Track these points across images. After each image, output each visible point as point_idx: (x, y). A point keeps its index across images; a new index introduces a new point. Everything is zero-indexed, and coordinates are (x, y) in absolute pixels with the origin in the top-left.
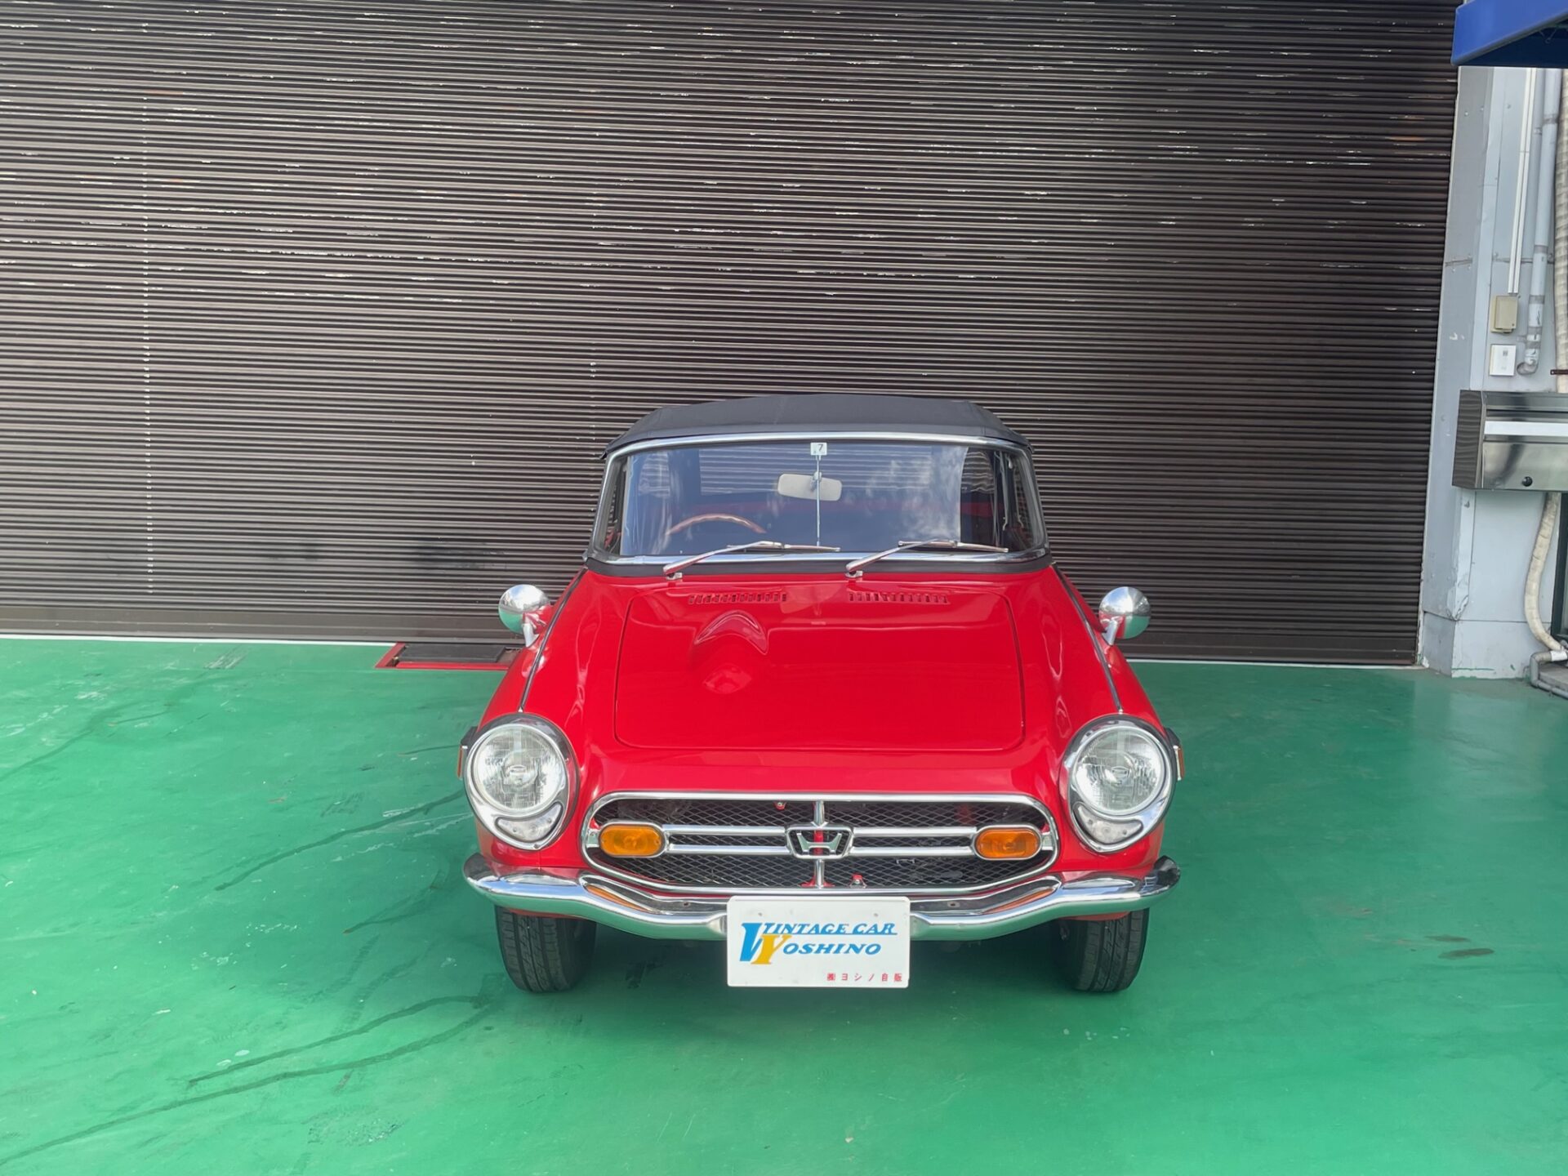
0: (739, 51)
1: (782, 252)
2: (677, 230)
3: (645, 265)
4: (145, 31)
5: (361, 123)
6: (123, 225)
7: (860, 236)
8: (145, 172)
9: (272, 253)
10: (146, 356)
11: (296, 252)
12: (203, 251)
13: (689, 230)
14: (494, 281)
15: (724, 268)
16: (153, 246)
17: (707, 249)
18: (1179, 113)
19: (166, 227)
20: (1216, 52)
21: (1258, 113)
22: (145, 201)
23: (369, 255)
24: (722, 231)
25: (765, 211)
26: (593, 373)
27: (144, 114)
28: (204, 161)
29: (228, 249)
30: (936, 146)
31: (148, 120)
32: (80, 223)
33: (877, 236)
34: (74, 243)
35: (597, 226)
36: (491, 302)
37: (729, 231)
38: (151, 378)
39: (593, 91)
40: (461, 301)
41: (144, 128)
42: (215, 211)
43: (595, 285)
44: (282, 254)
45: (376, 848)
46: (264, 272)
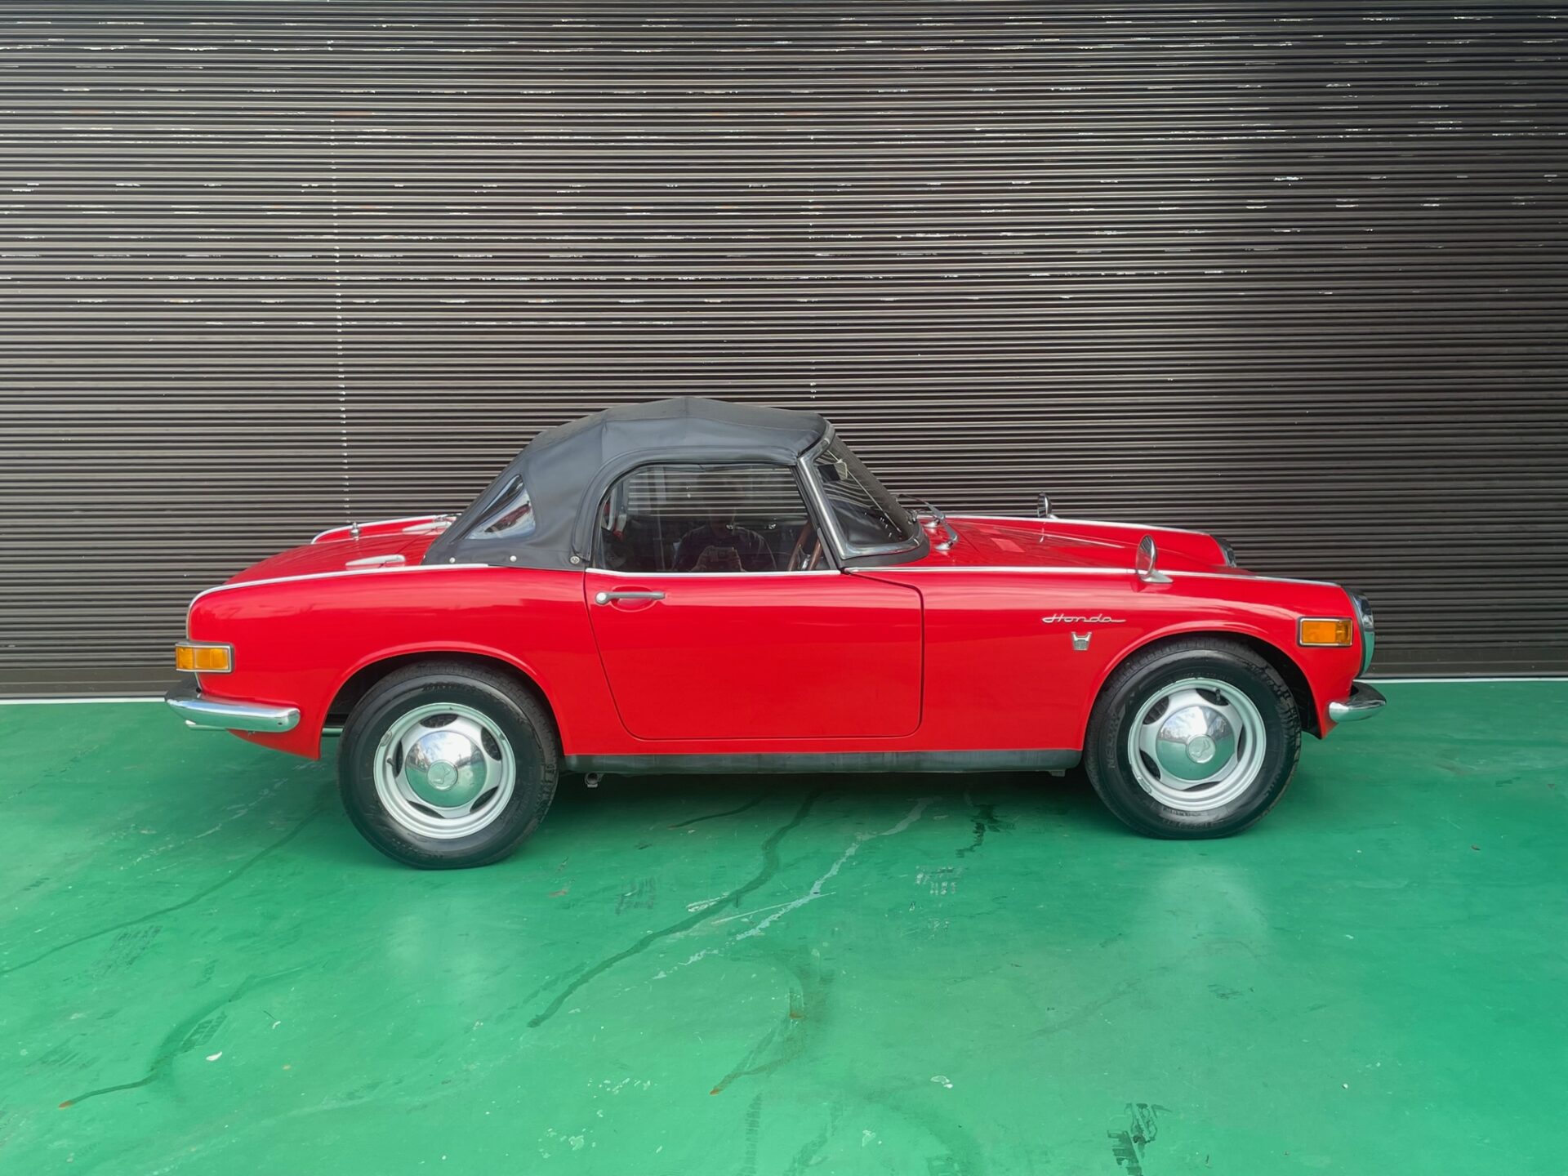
0: (962, 41)
1: (1013, 254)
2: (899, 236)
3: (866, 276)
4: (330, 49)
5: (561, 138)
6: (314, 257)
7: (1097, 233)
8: (335, 199)
9: (471, 280)
10: (342, 395)
11: (497, 278)
12: (399, 281)
13: (912, 236)
14: (706, 300)
15: (950, 275)
16: (345, 278)
17: (932, 255)
18: (1440, 86)
19: (359, 257)
20: (1479, 18)
21: (1525, 82)
22: (336, 231)
23: (573, 278)
24: (947, 235)
26: (814, 393)
27: (332, 137)
28: (397, 185)
29: (426, 278)
30: (1176, 133)
31: (337, 143)
32: (268, 257)
33: (1115, 233)
34: (263, 277)
35: (814, 237)
36: (704, 323)
37: (955, 235)
38: (347, 418)
39: (807, 91)
40: (671, 323)
41: (332, 152)
42: (410, 237)
43: (813, 299)
44: (482, 281)
45: (700, 958)
46: (463, 301)
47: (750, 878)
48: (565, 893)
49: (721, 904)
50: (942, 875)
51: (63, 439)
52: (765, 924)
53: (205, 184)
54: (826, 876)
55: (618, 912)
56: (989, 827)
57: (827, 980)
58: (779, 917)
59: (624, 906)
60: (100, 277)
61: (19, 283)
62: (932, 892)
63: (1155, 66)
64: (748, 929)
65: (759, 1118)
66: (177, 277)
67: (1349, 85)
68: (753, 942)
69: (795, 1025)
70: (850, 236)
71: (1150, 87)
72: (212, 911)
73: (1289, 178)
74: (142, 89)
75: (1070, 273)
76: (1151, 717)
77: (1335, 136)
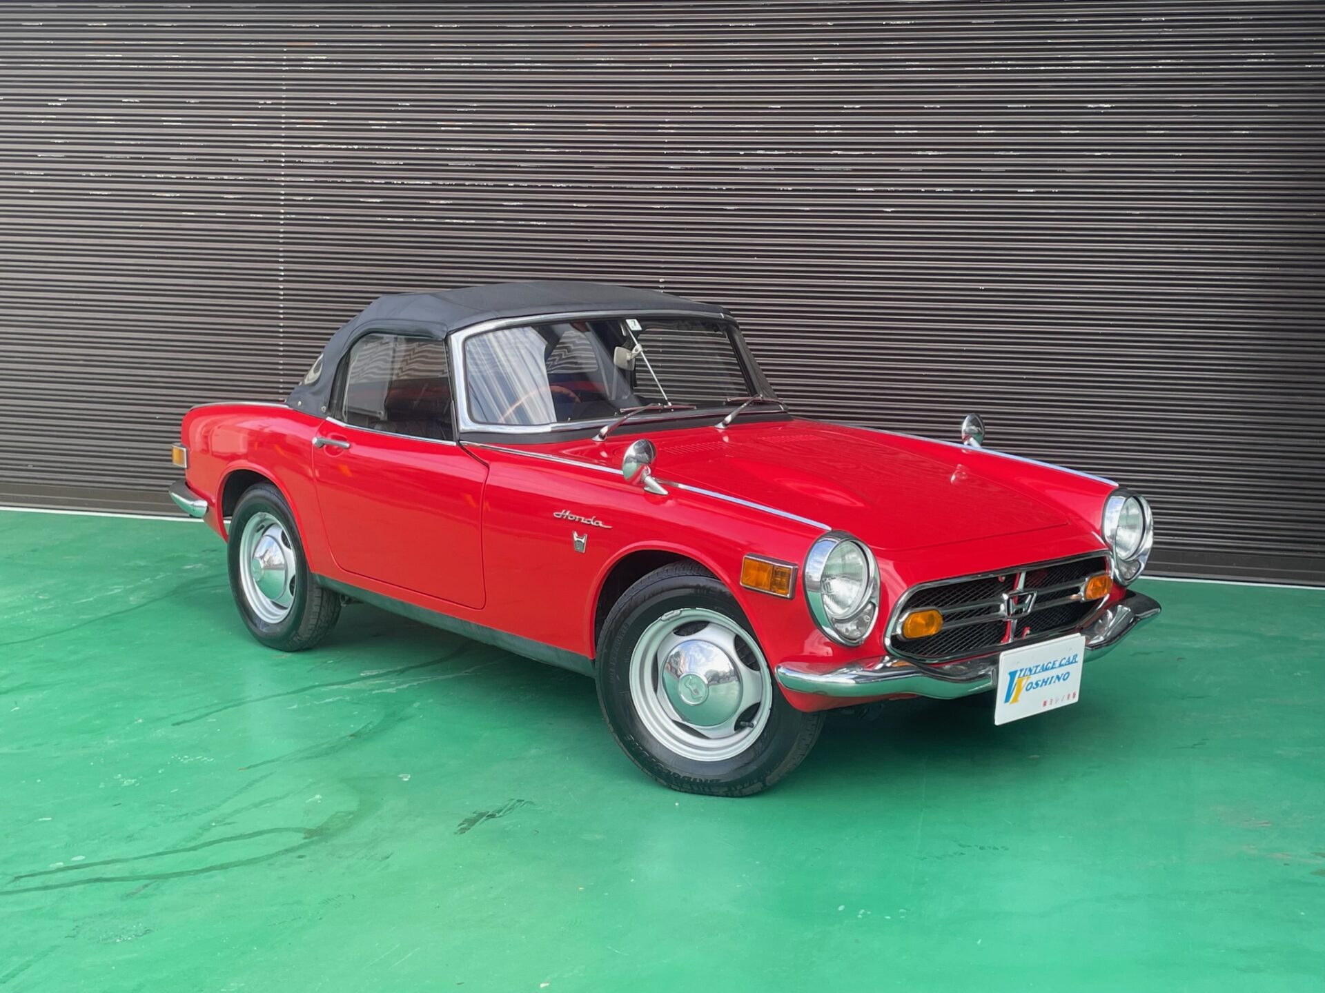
1: (842, 170)
2: (742, 153)
3: (712, 187)
6: (265, 161)
7: (919, 153)
8: (283, 114)
9: (386, 183)
10: (281, 276)
11: (405, 182)
12: (329, 182)
13: (753, 152)
14: (575, 205)
15: (785, 188)
16: (288, 179)
17: (770, 170)
19: (299, 162)
22: (283, 140)
23: (467, 183)
24: (784, 153)
25: (826, 131)
27: (284, 63)
28: (332, 103)
29: (349, 180)
30: (996, 63)
31: (287, 68)
32: (230, 160)
33: (936, 153)
34: (226, 177)
35: (668, 152)
36: (572, 224)
37: (791, 152)
38: (284, 295)
39: (667, 25)
40: (545, 223)
41: (284, 75)
42: (339, 146)
44: (394, 184)
45: (331, 701)
46: (378, 200)
53: (187, 100)
55: (310, 671)
57: (402, 720)
60: (107, 174)
61: (49, 177)
65: (258, 783)
66: (163, 176)
70: (699, 152)
71: (974, 21)
72: (40, 646)
73: (1102, 105)
75: (892, 189)
77: (1148, 67)
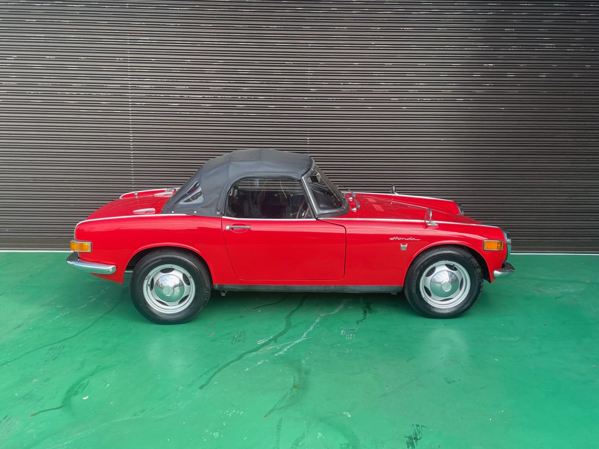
0: (368, 10)
1: (385, 91)
2: (342, 84)
3: (329, 98)
4: (127, 7)
5: (215, 43)
6: (121, 87)
7: (417, 84)
8: (129, 65)
9: (180, 97)
10: (131, 139)
11: (190, 96)
12: (153, 96)
13: (347, 83)
14: (269, 106)
15: (361, 99)
16: (133, 95)
17: (354, 91)
18: (548, 31)
19: (138, 87)
20: (563, 5)
21: (580, 30)
22: (129, 77)
23: (219, 97)
24: (360, 84)
25: (379, 75)
26: (309, 142)
27: (128, 41)
28: (152, 60)
29: (163, 95)
30: (448, 46)
31: (130, 43)
32: (103, 86)
33: (423, 84)
34: (101, 94)
35: (310, 83)
36: (268, 115)
37: (363, 83)
38: (133, 148)
39: (308, 27)
40: (256, 114)
41: (128, 47)
42: (157, 80)
43: (309, 107)
44: (184, 97)
45: (261, 363)
46: (177, 104)
47: (281, 331)
48: (213, 335)
49: (270, 341)
50: (350, 331)
51: (26, 153)
52: (285, 350)
53: (80, 58)
54: (309, 330)
55: (232, 343)
56: (368, 312)
57: (307, 373)
58: (291, 347)
59: (234, 341)
60: (40, 92)
61: (9, 94)
62: (346, 338)
63: (440, 21)
64: (279, 352)
65: (281, 427)
66: (69, 93)
67: (513, 30)
68: (281, 357)
69: (295, 391)
70: (323, 83)
71: (438, 29)
72: (84, 339)
73: (489, 65)
74: (56, 21)
75: (406, 99)
76: (428, 275)
77: (507, 49)
